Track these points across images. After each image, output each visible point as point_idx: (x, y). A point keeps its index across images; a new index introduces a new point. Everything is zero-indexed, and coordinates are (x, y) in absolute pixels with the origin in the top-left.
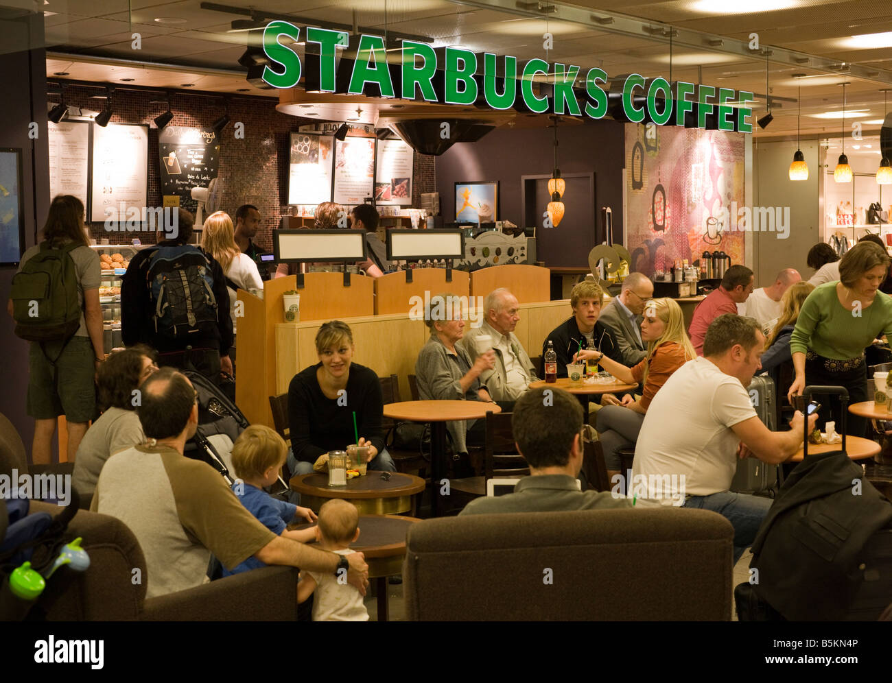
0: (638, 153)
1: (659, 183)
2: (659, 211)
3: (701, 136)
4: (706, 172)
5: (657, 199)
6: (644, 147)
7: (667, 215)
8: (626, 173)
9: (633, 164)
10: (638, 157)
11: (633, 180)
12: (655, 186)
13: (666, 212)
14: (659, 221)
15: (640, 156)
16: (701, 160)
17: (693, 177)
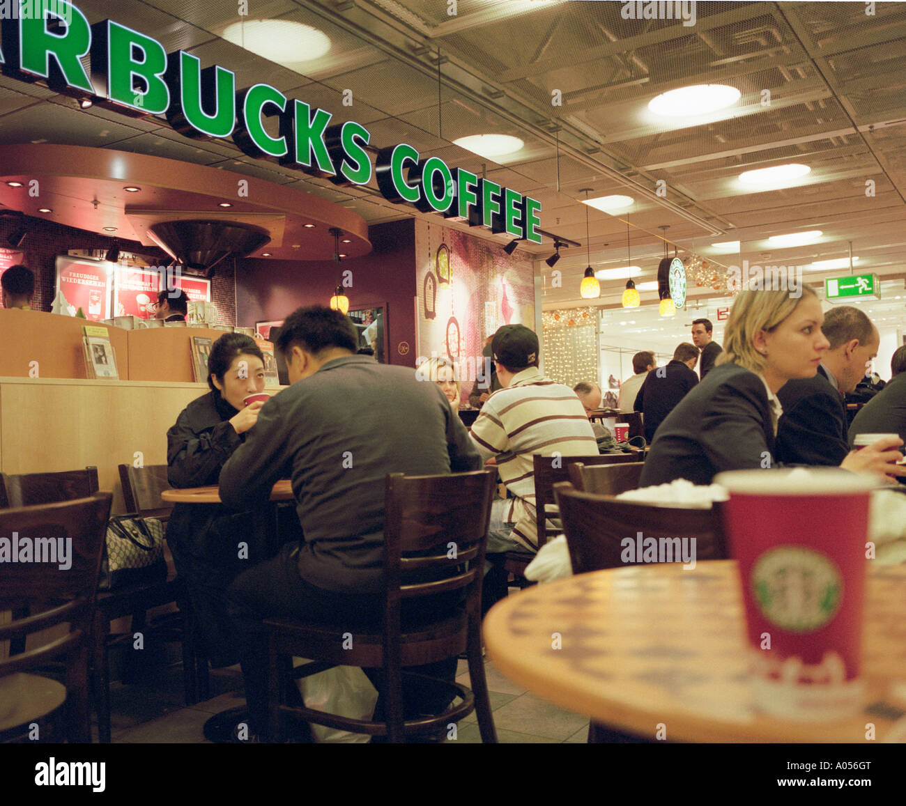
0: (430, 283)
1: (452, 316)
2: (453, 343)
3: (493, 277)
4: (499, 311)
5: (451, 331)
6: (436, 277)
7: (462, 348)
8: (418, 300)
9: (425, 293)
10: (430, 288)
11: (426, 310)
12: (448, 319)
13: (461, 344)
14: (453, 352)
15: (432, 287)
16: (494, 299)
17: (486, 314)
